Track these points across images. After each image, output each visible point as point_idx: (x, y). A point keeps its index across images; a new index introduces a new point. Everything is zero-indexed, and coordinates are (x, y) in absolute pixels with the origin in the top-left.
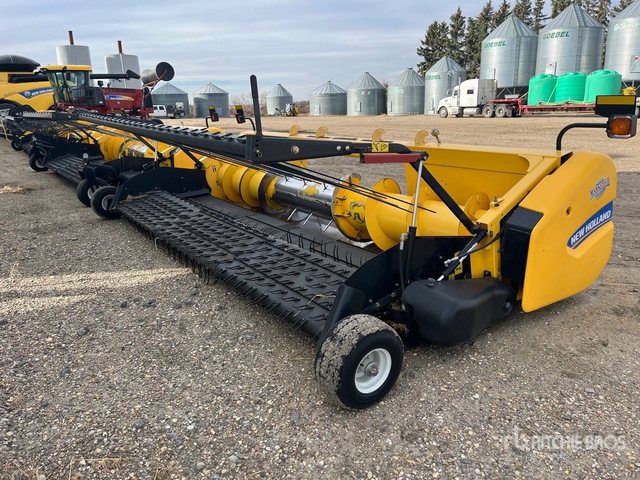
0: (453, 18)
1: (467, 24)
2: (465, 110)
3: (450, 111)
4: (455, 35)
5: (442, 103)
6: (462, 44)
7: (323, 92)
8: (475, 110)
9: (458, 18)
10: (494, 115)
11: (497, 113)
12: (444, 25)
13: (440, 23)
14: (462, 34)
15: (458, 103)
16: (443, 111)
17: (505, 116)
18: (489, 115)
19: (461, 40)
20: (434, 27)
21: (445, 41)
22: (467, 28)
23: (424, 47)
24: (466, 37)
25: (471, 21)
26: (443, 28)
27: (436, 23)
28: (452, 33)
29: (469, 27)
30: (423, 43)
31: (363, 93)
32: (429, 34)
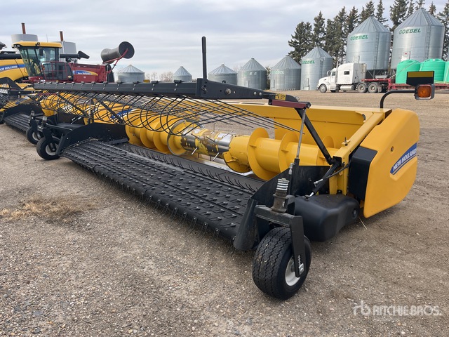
0: (315, 19)
1: (326, 24)
2: (341, 87)
3: (329, 87)
4: (317, 31)
5: (322, 81)
6: (322, 39)
7: (219, 73)
8: (350, 87)
9: (319, 20)
10: (367, 91)
11: (369, 89)
12: (308, 24)
13: (305, 23)
14: (323, 31)
15: (336, 81)
16: (323, 88)
17: (377, 92)
18: (362, 91)
19: (321, 36)
20: (301, 26)
21: (309, 36)
22: (326, 26)
23: (294, 40)
24: (325, 34)
25: (329, 22)
26: (308, 27)
27: (302, 23)
28: (315, 30)
29: (328, 26)
30: (293, 37)
31: (251, 74)
32: (297, 31)
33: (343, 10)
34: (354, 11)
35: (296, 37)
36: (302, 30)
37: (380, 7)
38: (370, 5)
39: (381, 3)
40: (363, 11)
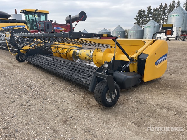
0: (148, 8)
1: (152, 10)
3: (162, 39)
4: (148, 13)
5: (158, 36)
9: (149, 9)
10: (184, 40)
12: (144, 10)
13: (142, 10)
14: (151, 13)
18: (181, 40)
19: (150, 15)
20: (140, 11)
21: (145, 16)
22: (152, 11)
23: (137, 17)
24: (152, 15)
25: (154, 9)
26: (144, 11)
27: (141, 10)
28: (147, 13)
29: (154, 11)
30: (137, 16)
31: (119, 32)
32: (139, 13)
33: (162, 4)
34: (166, 5)
35: (138, 16)
36: (141, 13)
37: (178, 3)
38: (174, 2)
39: (179, 1)
40: (170, 5)
